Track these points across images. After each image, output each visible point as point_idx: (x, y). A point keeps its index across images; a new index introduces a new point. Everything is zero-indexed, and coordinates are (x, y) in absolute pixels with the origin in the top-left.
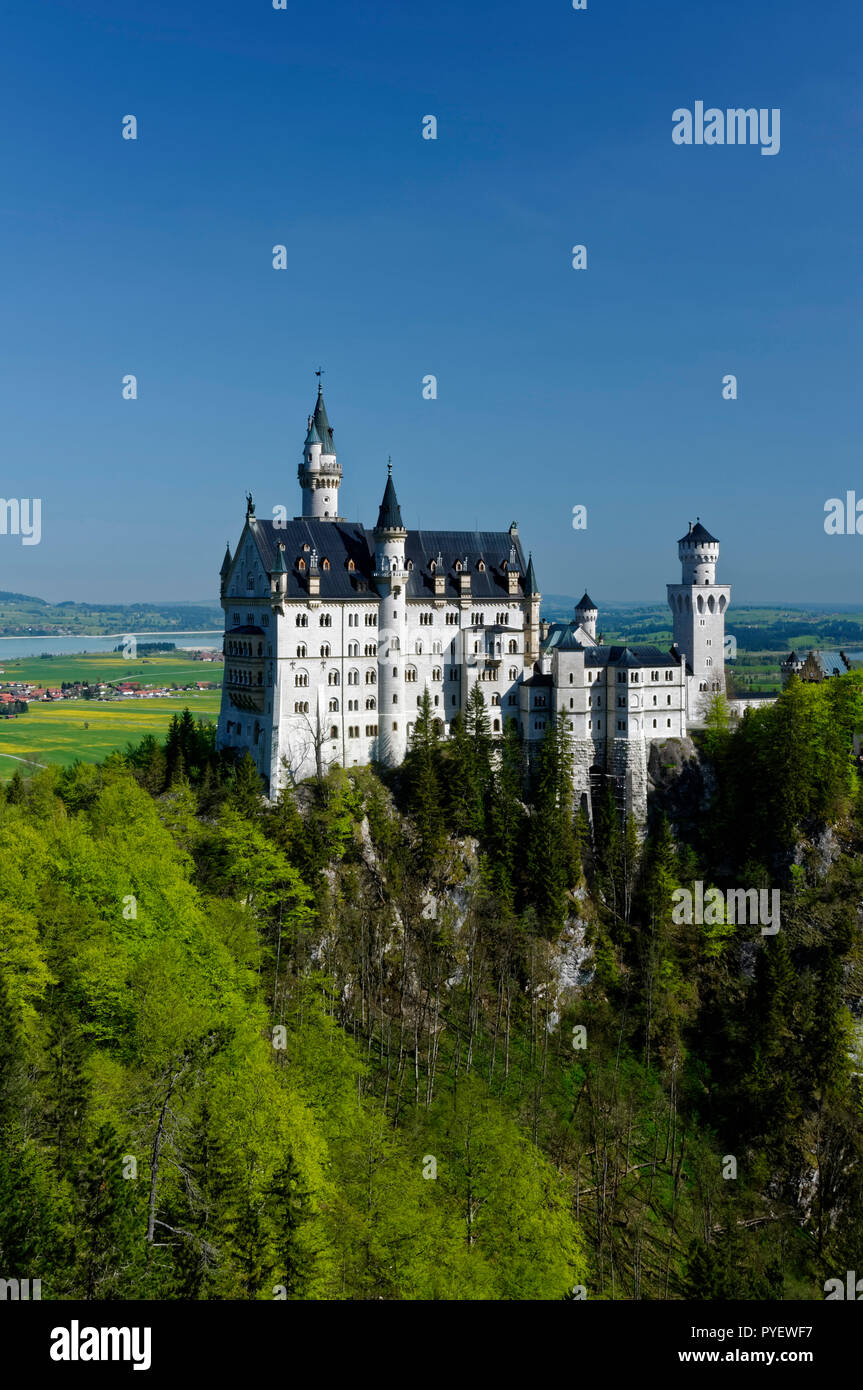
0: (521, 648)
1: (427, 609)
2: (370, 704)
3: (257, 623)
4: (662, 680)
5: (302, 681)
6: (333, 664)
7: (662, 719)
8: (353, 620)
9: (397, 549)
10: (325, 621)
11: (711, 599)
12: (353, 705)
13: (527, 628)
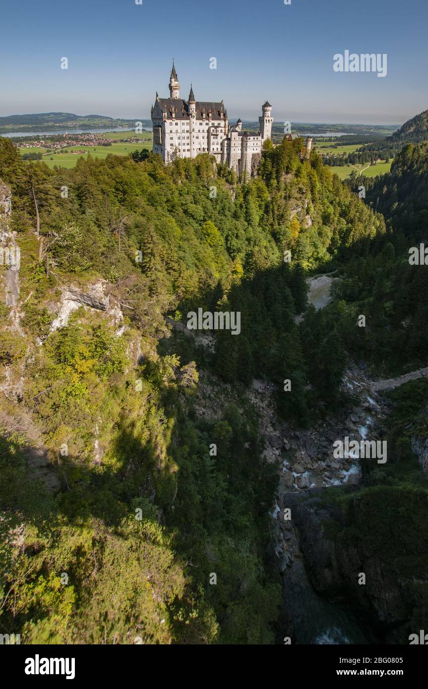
0: (223, 131)
1: (201, 121)
2: (188, 144)
3: (161, 124)
4: (256, 139)
5: (171, 138)
6: (179, 135)
7: (255, 149)
8: (183, 124)
9: (193, 106)
10: (177, 124)
11: (269, 120)
12: (184, 144)
13: (225, 127)
